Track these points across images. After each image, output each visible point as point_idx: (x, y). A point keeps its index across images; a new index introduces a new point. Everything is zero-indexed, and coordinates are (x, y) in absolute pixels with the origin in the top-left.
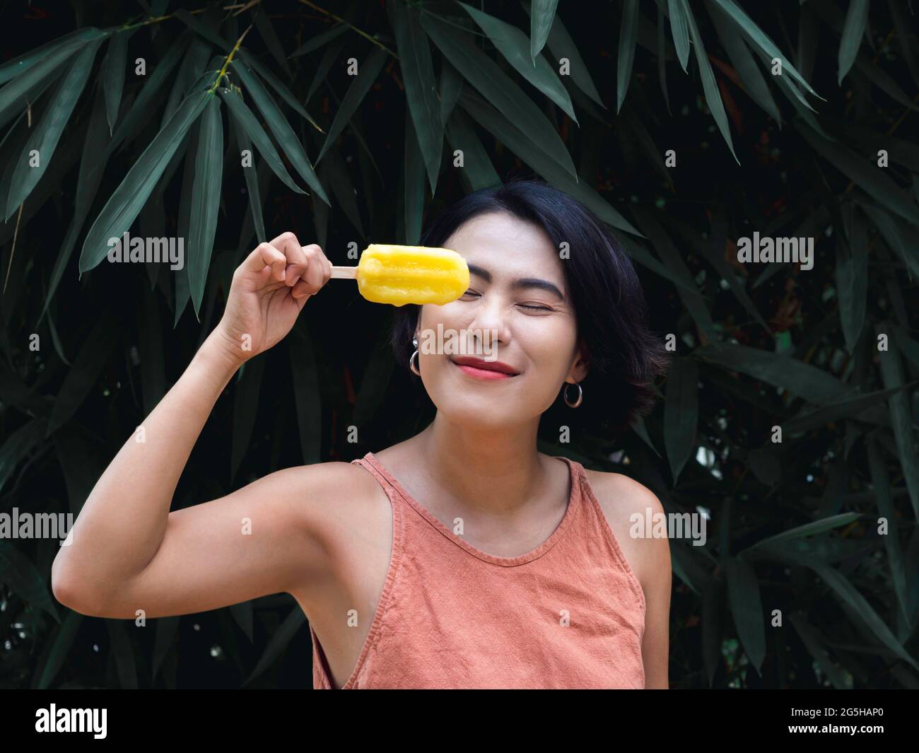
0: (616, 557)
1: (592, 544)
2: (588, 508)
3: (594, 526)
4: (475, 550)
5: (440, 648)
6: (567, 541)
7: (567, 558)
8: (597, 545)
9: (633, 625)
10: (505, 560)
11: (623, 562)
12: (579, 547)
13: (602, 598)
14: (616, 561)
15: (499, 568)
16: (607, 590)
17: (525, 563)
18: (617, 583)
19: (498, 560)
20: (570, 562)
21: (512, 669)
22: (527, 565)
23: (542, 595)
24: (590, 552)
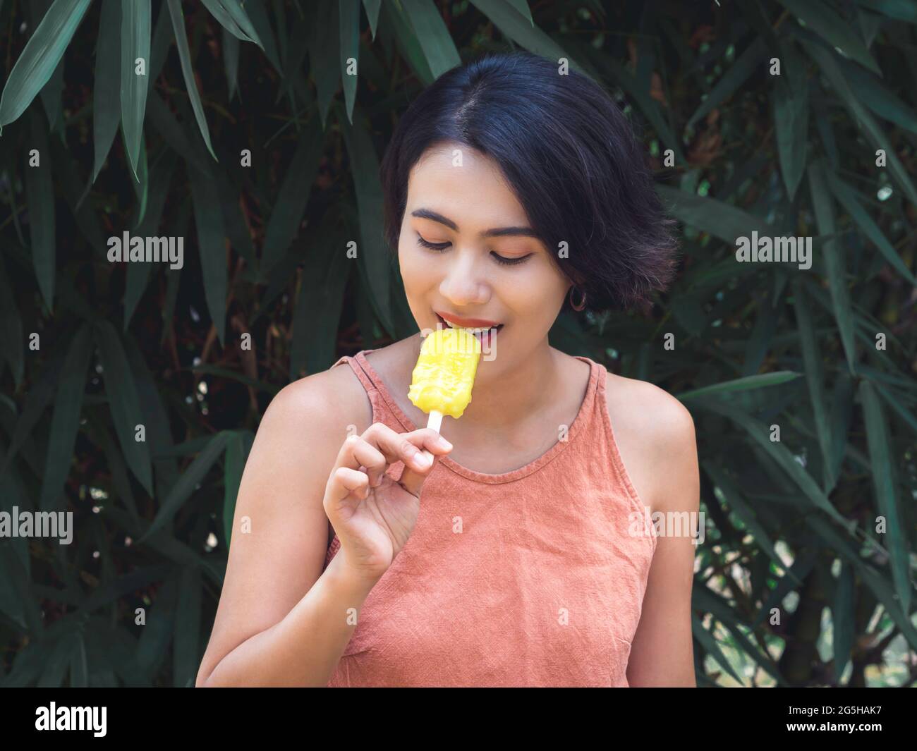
0: (621, 480)
1: (594, 463)
2: (597, 423)
3: (599, 445)
4: (458, 467)
5: (401, 570)
6: (566, 458)
7: (563, 477)
8: (600, 465)
9: (629, 556)
10: (491, 478)
11: (627, 487)
12: (579, 466)
13: (595, 523)
14: (619, 485)
15: (485, 486)
16: (603, 516)
17: (514, 481)
18: (616, 509)
19: (483, 478)
20: (565, 481)
21: (481, 596)
22: (516, 484)
23: (527, 518)
24: (590, 472)
